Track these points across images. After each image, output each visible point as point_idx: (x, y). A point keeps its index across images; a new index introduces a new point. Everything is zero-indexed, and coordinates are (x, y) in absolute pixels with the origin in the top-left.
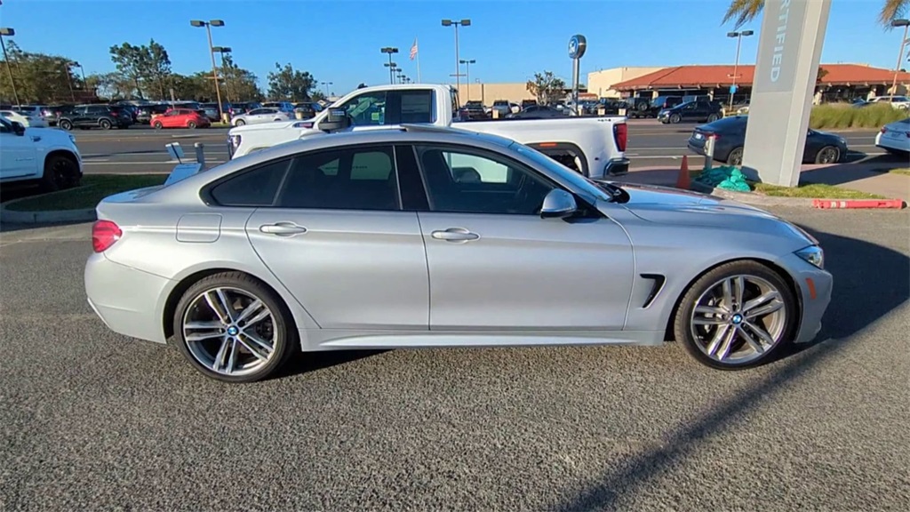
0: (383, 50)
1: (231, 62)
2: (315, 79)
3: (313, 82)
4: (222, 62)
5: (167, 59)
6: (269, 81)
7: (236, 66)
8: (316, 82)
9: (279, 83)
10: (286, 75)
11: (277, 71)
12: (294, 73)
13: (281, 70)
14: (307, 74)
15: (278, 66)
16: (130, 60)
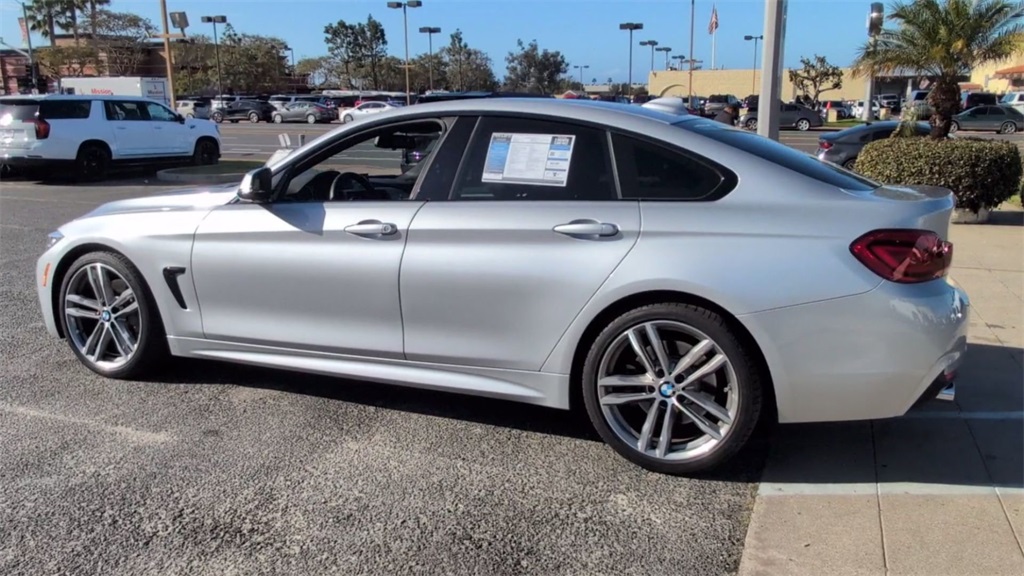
0: (623, 27)
1: (460, 40)
2: (566, 61)
3: (564, 65)
4: (450, 40)
5: (383, 39)
6: (506, 64)
7: (466, 46)
8: (567, 65)
9: (519, 67)
10: (529, 57)
11: (518, 51)
12: (540, 52)
13: (523, 48)
14: (558, 53)
15: (520, 43)
16: (343, 41)
